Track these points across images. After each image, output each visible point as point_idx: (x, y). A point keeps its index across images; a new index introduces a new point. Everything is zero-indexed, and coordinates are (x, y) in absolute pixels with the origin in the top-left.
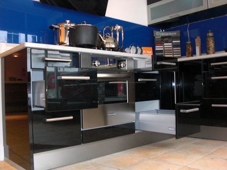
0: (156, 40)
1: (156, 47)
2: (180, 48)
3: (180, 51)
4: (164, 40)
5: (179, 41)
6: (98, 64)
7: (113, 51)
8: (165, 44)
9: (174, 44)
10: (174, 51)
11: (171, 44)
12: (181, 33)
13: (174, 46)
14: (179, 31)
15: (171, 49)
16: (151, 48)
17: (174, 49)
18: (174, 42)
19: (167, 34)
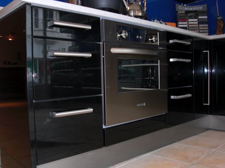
0: (179, 15)
1: (179, 23)
2: (207, 25)
3: (207, 28)
4: (188, 15)
5: (206, 17)
8: (190, 20)
9: (200, 20)
10: (201, 28)
11: (196, 20)
12: (208, 7)
13: (200, 22)
14: (206, 5)
15: (197, 26)
16: (175, 24)
17: (200, 25)
18: (200, 17)
19: (191, 9)
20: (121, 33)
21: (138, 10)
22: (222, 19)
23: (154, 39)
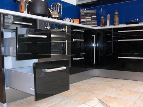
0: (81, 15)
1: (81, 19)
2: (96, 21)
3: (96, 23)
4: (86, 15)
5: (96, 17)
6: (49, 28)
7: (57, 19)
8: (87, 18)
9: (92, 18)
10: (93, 22)
11: (90, 18)
12: (97, 12)
13: (93, 19)
14: (96, 10)
15: (91, 21)
16: (78, 20)
17: (93, 21)
18: (92, 16)
19: (88, 11)
20: (47, 27)
21: (56, 14)
22: (103, 18)
23: (64, 29)
